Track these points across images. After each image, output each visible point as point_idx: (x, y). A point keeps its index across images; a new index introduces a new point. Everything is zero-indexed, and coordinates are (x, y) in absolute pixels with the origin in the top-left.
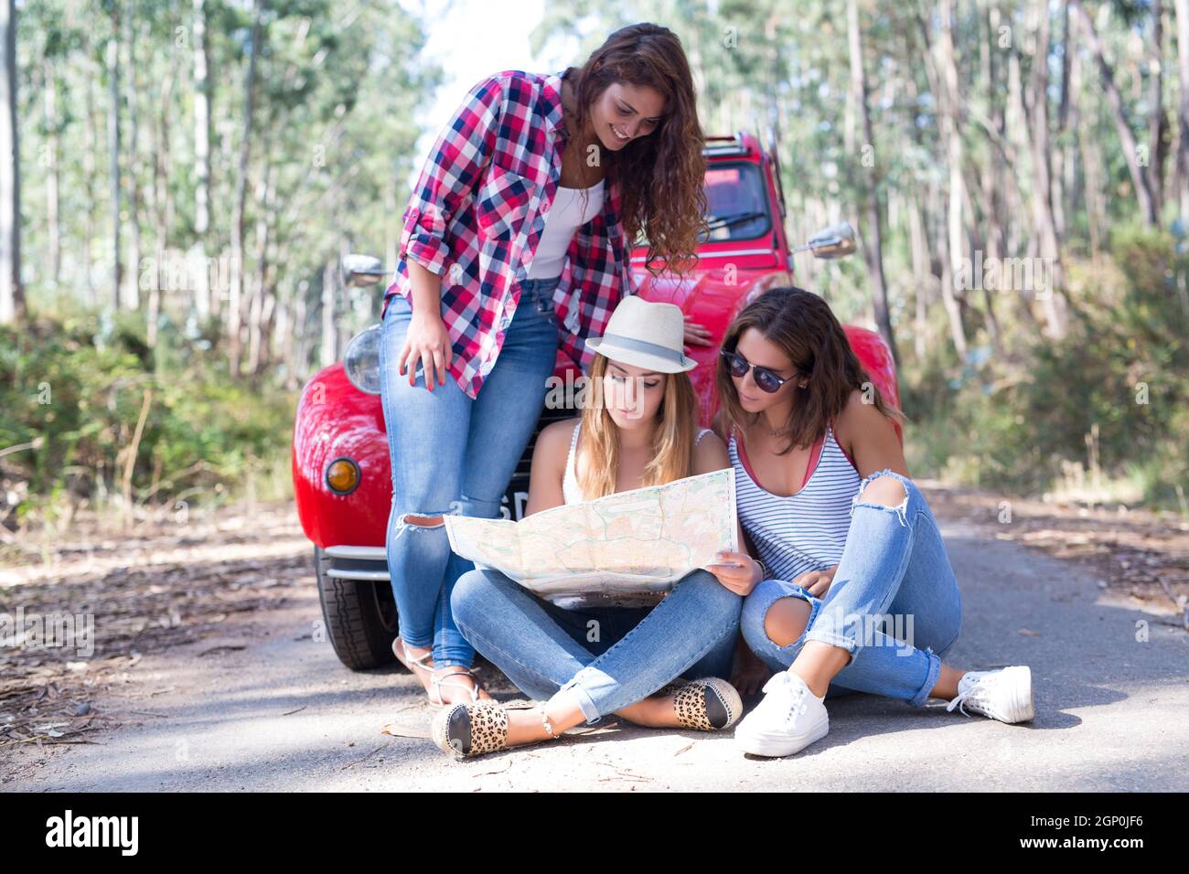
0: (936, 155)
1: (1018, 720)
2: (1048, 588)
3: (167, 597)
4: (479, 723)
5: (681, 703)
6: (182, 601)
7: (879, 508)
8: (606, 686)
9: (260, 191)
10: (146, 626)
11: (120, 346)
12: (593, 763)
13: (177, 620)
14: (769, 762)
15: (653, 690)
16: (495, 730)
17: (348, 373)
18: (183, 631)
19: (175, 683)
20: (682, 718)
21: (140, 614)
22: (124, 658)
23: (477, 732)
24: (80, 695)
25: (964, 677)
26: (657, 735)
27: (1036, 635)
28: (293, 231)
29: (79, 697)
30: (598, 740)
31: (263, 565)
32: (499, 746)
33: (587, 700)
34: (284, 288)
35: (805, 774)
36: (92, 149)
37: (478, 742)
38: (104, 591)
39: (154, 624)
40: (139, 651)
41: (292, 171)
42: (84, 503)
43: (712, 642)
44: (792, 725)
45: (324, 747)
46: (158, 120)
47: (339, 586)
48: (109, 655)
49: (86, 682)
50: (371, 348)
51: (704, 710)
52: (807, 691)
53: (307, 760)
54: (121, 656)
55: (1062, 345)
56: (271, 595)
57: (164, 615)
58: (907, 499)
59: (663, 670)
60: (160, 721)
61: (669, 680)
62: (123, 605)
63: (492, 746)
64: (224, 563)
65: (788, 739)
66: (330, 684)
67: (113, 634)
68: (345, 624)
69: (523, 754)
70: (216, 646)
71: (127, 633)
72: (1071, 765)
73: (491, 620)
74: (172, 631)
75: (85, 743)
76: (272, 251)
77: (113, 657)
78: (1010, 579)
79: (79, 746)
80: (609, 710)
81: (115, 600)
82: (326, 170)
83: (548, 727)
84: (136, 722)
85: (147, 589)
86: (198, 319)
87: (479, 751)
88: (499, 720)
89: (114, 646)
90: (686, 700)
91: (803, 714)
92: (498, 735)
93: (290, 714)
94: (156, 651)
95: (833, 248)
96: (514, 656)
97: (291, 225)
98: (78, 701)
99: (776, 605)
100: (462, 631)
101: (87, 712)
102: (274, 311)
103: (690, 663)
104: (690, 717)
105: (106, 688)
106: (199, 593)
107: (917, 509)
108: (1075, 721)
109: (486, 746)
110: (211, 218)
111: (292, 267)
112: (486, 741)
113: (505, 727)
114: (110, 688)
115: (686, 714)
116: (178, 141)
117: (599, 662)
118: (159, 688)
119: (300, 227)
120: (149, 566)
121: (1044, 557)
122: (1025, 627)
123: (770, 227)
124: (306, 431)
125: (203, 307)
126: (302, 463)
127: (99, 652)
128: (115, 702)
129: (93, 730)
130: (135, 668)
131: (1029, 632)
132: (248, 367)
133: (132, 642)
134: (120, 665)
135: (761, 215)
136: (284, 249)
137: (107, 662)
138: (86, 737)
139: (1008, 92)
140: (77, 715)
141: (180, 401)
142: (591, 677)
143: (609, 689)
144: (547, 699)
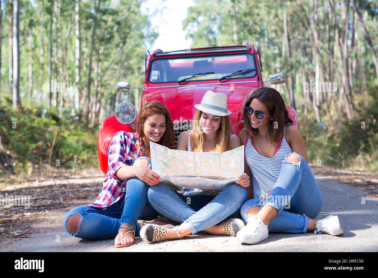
0: (311, 60)
2: (348, 194)
3: (59, 194)
4: (156, 232)
5: (225, 226)
6: (64, 195)
7: (291, 164)
8: (199, 222)
9: (96, 70)
10: (51, 203)
11: (50, 117)
12: (194, 245)
13: (62, 201)
15: (215, 224)
16: (161, 235)
17: (116, 117)
18: (63, 204)
19: (59, 220)
20: (225, 231)
21: (50, 199)
22: (43, 212)
23: (155, 235)
24: (27, 223)
26: (216, 237)
27: (344, 208)
28: (106, 83)
29: (26, 223)
31: (91, 185)
32: (162, 240)
33: (192, 226)
34: (103, 101)
36: (43, 56)
37: (155, 238)
38: (39, 192)
39: (54, 202)
40: (48, 210)
41: (106, 64)
42: (37, 166)
44: (256, 233)
46: (64, 47)
48: (38, 211)
49: (29, 219)
50: (124, 109)
51: (233, 228)
52: (262, 223)
54: (42, 211)
55: (352, 121)
56: (93, 194)
57: (57, 199)
58: (300, 162)
59: (218, 217)
60: (52, 231)
61: (221, 221)
62: (45, 196)
63: (159, 240)
64: (79, 184)
65: (254, 238)
67: (40, 204)
69: (171, 242)
71: (45, 204)
73: (161, 200)
74: (60, 204)
75: (26, 237)
76: (99, 89)
77: (39, 211)
78: (335, 192)
79: (24, 238)
80: (200, 230)
81: (43, 195)
82: (117, 64)
83: (179, 234)
84: (44, 231)
86: (75, 110)
87: (155, 241)
88: (163, 232)
89: (40, 208)
90: (227, 225)
91: (260, 230)
92: (162, 237)
94: (53, 210)
95: (278, 81)
96: (169, 212)
97: (106, 81)
101: (29, 227)
102: (100, 108)
103: (228, 215)
104: (228, 231)
105: (36, 221)
106: (70, 193)
107: (304, 166)
108: (353, 235)
110: (80, 79)
111: (105, 94)
113: (165, 234)
114: (37, 221)
115: (227, 230)
116: (70, 54)
117: (197, 214)
118: (53, 221)
119: (108, 82)
120: (55, 185)
121: (346, 185)
122: (341, 206)
123: (257, 74)
124: (102, 137)
125: (77, 106)
126: (101, 148)
127: (35, 210)
128: (38, 225)
129: (29, 233)
130: (46, 215)
131: (342, 207)
132: (91, 126)
133: (46, 207)
134: (41, 214)
135: (254, 70)
136: (103, 89)
137: (37, 213)
138: (27, 235)
139: (335, 40)
140: (25, 229)
141: (69, 135)
142: (194, 219)
143: (200, 223)
144: (179, 225)
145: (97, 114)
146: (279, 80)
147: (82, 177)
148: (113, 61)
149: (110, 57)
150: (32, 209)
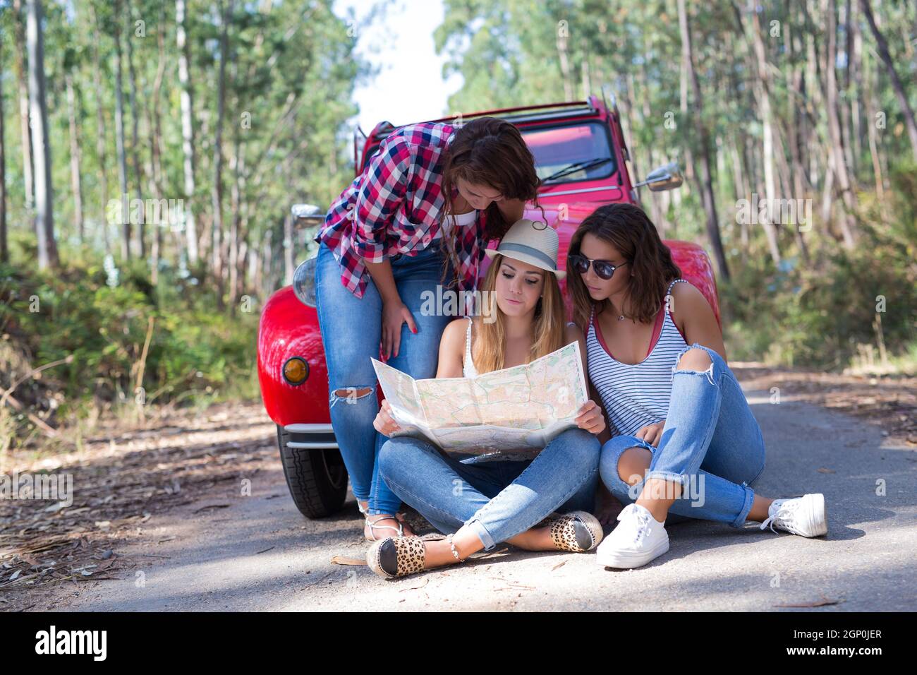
1: (815, 535)
2: (842, 438)
3: (170, 472)
4: (403, 552)
5: (556, 531)
6: (182, 474)
7: (692, 373)
8: (499, 521)
9: (232, 164)
10: (155, 493)
11: (131, 285)
12: (490, 578)
13: (177, 488)
14: (623, 572)
15: (534, 523)
16: (415, 557)
17: (297, 291)
18: (183, 496)
19: (176, 534)
20: (558, 543)
21: (150, 485)
22: (138, 517)
23: (401, 559)
24: (105, 544)
25: (773, 504)
26: (539, 556)
27: (831, 472)
28: (258, 193)
29: (104, 546)
30: (495, 562)
31: (242, 445)
32: (419, 569)
33: (484, 532)
34: (254, 235)
35: (650, 580)
36: (103, 136)
37: (403, 566)
38: (123, 469)
39: (160, 492)
40: (149, 512)
41: (255, 147)
42: (107, 406)
43: (578, 484)
44: (640, 543)
45: (287, 575)
46: (152, 112)
47: (296, 455)
48: (127, 515)
49: (109, 535)
51: (574, 536)
52: (651, 519)
53: (275, 585)
54: (135, 515)
56: (249, 467)
57: (168, 485)
58: (712, 364)
59: (541, 507)
60: (164, 561)
61: (547, 515)
62: (138, 479)
63: (413, 569)
64: (213, 445)
65: (637, 555)
66: (293, 530)
67: (129, 499)
68: (302, 484)
69: (438, 574)
70: (207, 505)
71: (140, 499)
72: (854, 566)
73: (409, 474)
74: (174, 496)
75: (109, 579)
76: (244, 209)
77: (129, 517)
78: (813, 432)
79: (105, 581)
80: (502, 539)
81: (131, 475)
82: (282, 144)
83: (456, 553)
84: (147, 562)
85: (156, 466)
86: (188, 262)
87: (404, 573)
88: (418, 549)
89: (130, 508)
90: (560, 529)
91: (648, 535)
92: (417, 561)
93: (262, 552)
94: (161, 511)
95: (665, 182)
96: (427, 501)
97: (257, 188)
98: (103, 549)
99: (625, 453)
100: (388, 483)
101: (110, 556)
102: (247, 255)
103: (562, 501)
104: (563, 542)
105: (125, 540)
106: (195, 468)
107: (721, 371)
108: (859, 534)
109: (409, 569)
110: (197, 185)
111: (259, 220)
112: (409, 565)
113: (423, 554)
114: (127, 540)
115: (560, 539)
116: (168, 128)
117: (493, 502)
118: (164, 537)
119: (264, 190)
120: (157, 449)
121: (840, 415)
122: (823, 467)
123: (615, 169)
124: (267, 338)
125: (193, 253)
126: (265, 363)
127: (119, 513)
128: (131, 548)
129: (115, 569)
130: (146, 524)
131: (826, 470)
132: (229, 298)
133: (144, 505)
134: (135, 522)
135: (608, 160)
136: (252, 207)
137: (125, 520)
138: (110, 574)
139: (806, 60)
140: (103, 559)
141: (178, 325)
142: (487, 515)
143: (501, 523)
144: (454, 533)
145: (243, 268)
146: (669, 180)
147: (218, 425)
148: (273, 138)
149: (266, 129)
150: (111, 512)
